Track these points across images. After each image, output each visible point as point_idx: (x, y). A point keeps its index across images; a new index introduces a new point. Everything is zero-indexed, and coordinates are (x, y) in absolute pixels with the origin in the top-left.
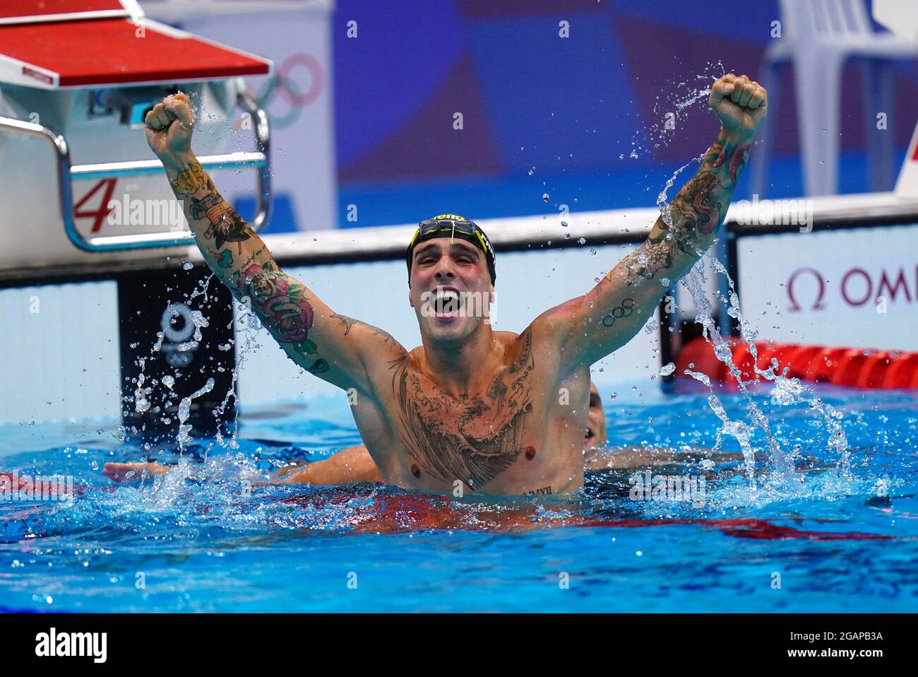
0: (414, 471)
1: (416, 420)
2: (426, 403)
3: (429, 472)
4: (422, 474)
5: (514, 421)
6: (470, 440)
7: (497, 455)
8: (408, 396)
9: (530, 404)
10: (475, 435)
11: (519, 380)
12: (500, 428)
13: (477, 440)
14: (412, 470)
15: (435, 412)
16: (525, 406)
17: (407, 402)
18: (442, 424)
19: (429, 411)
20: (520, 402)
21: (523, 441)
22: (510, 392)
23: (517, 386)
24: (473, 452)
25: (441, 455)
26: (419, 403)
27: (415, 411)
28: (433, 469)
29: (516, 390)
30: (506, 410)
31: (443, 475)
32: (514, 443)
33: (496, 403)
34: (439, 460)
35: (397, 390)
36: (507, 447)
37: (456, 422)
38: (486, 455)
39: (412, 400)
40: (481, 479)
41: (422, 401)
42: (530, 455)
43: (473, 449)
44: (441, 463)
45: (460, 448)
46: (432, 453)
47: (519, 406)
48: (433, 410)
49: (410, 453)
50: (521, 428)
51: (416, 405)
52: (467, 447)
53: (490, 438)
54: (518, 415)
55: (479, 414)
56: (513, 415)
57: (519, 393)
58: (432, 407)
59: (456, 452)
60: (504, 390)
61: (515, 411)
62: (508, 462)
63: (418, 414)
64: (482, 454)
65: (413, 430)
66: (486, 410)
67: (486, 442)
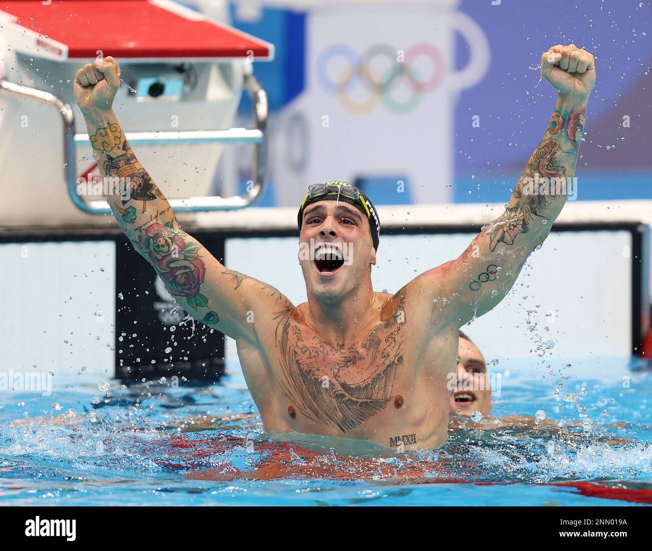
0: (290, 413)
1: (295, 366)
2: (306, 351)
3: (305, 414)
4: (297, 416)
5: (385, 371)
6: (344, 386)
7: (369, 401)
8: (289, 344)
9: (401, 357)
10: (349, 382)
11: (392, 334)
12: (372, 377)
13: (350, 386)
14: (289, 412)
15: (313, 360)
16: (397, 358)
17: (288, 350)
18: (318, 370)
19: (307, 358)
20: (392, 354)
21: (394, 390)
22: (383, 345)
23: (390, 339)
24: (346, 396)
25: (316, 398)
26: (298, 351)
27: (294, 358)
28: (308, 410)
29: (389, 344)
30: (380, 360)
31: (318, 416)
32: (384, 391)
33: (370, 354)
34: (313, 401)
35: (279, 338)
36: (378, 394)
37: (331, 369)
38: (358, 400)
39: (292, 348)
40: (353, 422)
41: (302, 349)
42: (398, 403)
43: (347, 395)
44: (316, 406)
45: (334, 393)
46: (308, 397)
47: (392, 358)
48: (311, 358)
49: (287, 396)
50: (392, 378)
51: (296, 353)
52: (340, 392)
53: (363, 385)
54: (391, 365)
55: (354, 363)
56: (386, 366)
57: (393, 345)
58: (310, 354)
59: (330, 396)
60: (378, 343)
61: (387, 363)
62: (379, 408)
63: (297, 361)
64: (354, 399)
65: (291, 375)
66: (360, 359)
67: (359, 388)
